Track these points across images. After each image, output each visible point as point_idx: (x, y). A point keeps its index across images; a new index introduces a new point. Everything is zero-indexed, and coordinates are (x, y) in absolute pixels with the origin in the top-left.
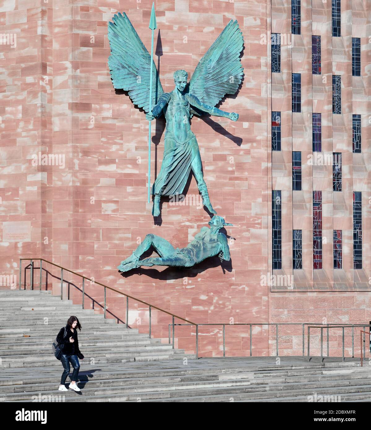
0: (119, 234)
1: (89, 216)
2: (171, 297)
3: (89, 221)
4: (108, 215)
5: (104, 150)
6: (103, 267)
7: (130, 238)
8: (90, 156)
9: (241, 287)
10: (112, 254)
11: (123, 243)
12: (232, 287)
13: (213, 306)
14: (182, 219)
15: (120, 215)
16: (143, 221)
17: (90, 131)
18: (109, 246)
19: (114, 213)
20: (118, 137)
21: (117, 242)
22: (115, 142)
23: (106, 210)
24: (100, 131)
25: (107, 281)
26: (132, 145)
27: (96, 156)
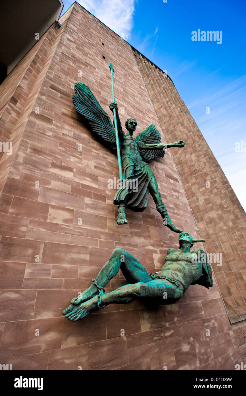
0: (72, 254)
1: (25, 220)
2: (151, 359)
3: (24, 229)
4: (57, 225)
5: (61, 156)
6: (36, 315)
7: (87, 261)
8: (42, 156)
9: (211, 323)
10: (58, 287)
11: (78, 267)
12: (205, 324)
13: (198, 359)
14: (145, 242)
15: (74, 228)
16: (105, 239)
17: (48, 137)
18: (53, 271)
19: (66, 223)
20: (78, 153)
21: (67, 266)
22: (74, 155)
23: (54, 218)
24: (59, 141)
25: (39, 347)
26: (92, 164)
27: (50, 159)
